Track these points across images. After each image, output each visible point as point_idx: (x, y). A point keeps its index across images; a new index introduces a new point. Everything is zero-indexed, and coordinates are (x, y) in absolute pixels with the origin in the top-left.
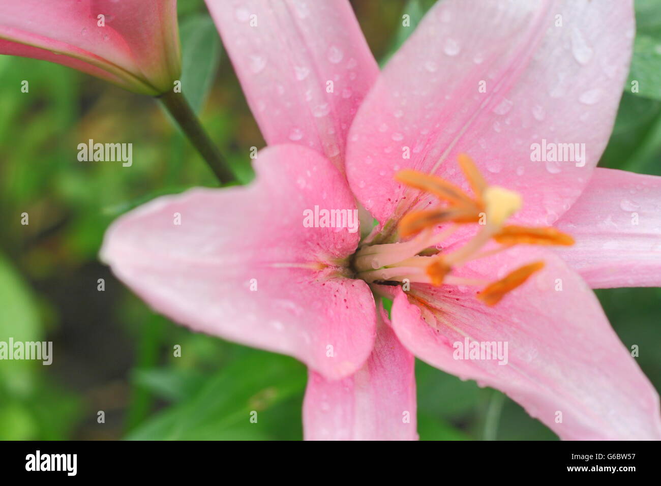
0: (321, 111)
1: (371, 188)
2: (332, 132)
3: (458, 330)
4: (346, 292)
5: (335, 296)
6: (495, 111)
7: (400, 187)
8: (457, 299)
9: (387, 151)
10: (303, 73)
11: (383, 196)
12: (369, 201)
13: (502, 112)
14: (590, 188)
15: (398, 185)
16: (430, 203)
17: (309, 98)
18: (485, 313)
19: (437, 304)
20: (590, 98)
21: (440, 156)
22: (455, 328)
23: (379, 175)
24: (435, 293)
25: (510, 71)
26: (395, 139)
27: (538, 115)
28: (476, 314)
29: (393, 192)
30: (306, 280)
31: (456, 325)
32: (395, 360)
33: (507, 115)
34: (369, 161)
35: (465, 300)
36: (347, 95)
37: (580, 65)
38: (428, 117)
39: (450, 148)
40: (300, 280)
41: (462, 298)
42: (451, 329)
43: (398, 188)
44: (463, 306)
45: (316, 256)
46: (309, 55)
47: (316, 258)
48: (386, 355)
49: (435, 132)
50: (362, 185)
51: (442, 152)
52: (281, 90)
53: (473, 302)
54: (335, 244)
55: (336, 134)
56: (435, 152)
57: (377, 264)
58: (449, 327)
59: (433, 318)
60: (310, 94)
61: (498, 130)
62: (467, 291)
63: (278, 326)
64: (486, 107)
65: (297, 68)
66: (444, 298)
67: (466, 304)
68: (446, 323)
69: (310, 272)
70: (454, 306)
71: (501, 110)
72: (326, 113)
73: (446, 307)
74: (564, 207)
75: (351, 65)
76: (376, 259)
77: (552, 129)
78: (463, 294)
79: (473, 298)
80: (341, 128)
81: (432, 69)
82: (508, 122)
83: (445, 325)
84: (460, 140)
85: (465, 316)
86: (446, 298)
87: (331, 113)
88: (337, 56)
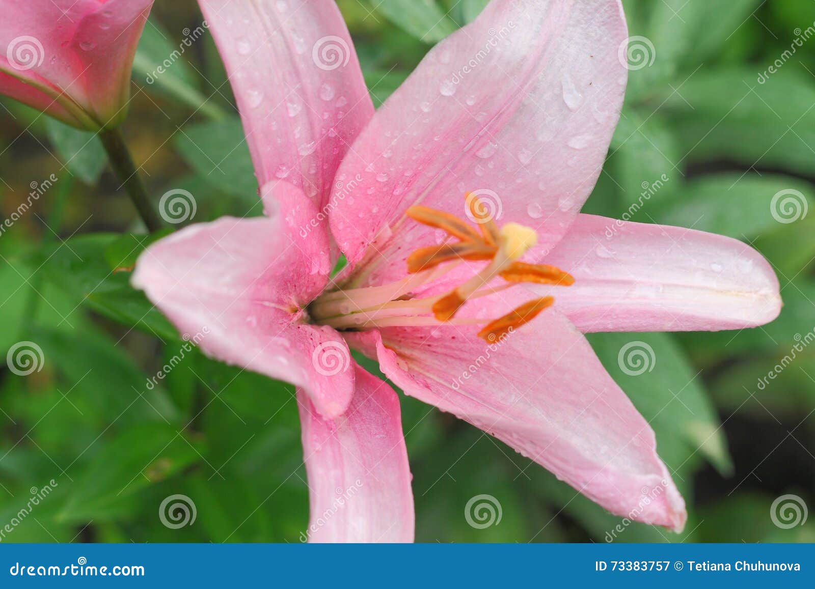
0: (306, 150)
1: (349, 230)
2: (313, 171)
3: (432, 376)
4: (319, 336)
5: (312, 339)
6: (479, 154)
7: (373, 230)
8: (429, 345)
9: (369, 192)
10: (295, 109)
11: (358, 239)
12: (345, 244)
13: (486, 156)
14: (569, 234)
15: (373, 228)
16: (399, 248)
17: (297, 136)
18: (460, 359)
19: (407, 352)
20: (577, 143)
21: (416, 199)
22: (428, 374)
23: (358, 217)
24: (403, 340)
25: (500, 114)
26: (379, 179)
27: (524, 159)
28: (449, 360)
29: (366, 236)
30: (285, 322)
31: (428, 371)
32: (370, 405)
33: (491, 158)
34: (351, 202)
35: (437, 346)
36: (333, 133)
37: (570, 110)
38: (414, 158)
39: (427, 191)
40: (281, 321)
41: (435, 344)
42: (424, 375)
43: (371, 231)
44: (434, 352)
45: (290, 299)
46: (302, 91)
47: (289, 300)
48: (359, 401)
49: (416, 175)
50: (341, 227)
51: (419, 195)
52: (274, 126)
53: (446, 347)
54: (308, 287)
55: (316, 174)
56: (411, 195)
57: (347, 309)
58: (421, 374)
59: (405, 364)
60: (299, 131)
61: (478, 173)
62: (440, 337)
63: (283, 360)
64: (470, 150)
65: (289, 105)
66: (414, 345)
67: (439, 350)
68: (417, 369)
69: (286, 315)
70: (424, 353)
71: (484, 153)
72: (310, 152)
73: (416, 354)
74: (543, 252)
75: (341, 103)
76: (344, 304)
77: (537, 173)
78: (435, 340)
79: (447, 344)
80: (322, 168)
81: (426, 110)
82: (491, 166)
83: (416, 371)
84: (438, 184)
85: (436, 362)
86: (416, 345)
87: (316, 152)
88: (329, 94)
